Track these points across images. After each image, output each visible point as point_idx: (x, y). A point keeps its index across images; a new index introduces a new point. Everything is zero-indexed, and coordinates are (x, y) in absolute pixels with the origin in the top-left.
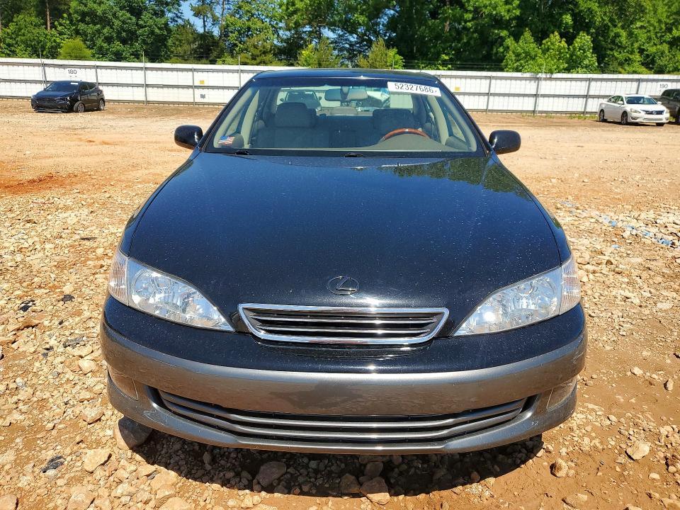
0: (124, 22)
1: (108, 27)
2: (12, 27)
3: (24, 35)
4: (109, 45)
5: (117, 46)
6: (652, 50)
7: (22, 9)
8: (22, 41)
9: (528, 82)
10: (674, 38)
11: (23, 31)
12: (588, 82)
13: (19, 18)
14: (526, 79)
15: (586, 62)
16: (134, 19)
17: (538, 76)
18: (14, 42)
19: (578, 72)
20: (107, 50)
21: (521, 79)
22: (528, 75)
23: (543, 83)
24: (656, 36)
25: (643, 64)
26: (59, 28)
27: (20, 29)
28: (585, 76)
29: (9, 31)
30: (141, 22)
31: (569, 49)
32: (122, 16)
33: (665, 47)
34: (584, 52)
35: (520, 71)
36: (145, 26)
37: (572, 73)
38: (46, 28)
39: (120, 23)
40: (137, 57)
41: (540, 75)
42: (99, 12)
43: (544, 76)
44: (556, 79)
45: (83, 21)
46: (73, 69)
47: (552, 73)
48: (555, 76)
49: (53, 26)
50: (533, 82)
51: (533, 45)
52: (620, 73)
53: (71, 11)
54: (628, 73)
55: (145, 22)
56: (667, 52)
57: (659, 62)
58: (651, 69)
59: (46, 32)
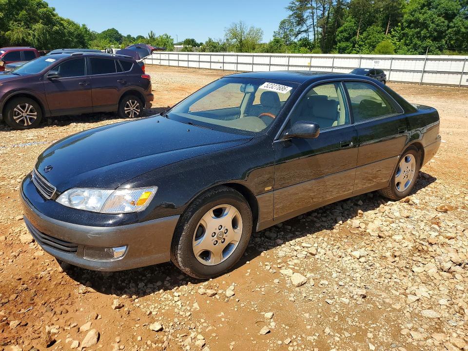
0: (438, 25)
1: (425, 30)
2: (365, 34)
3: (370, 39)
4: (422, 42)
5: (429, 42)
7: (373, 22)
8: (368, 43)
11: (370, 36)
13: (370, 29)
16: (446, 22)
18: (363, 43)
20: (419, 46)
26: (393, 33)
27: (369, 35)
29: (362, 37)
30: (451, 24)
32: (437, 21)
36: (454, 27)
38: (385, 34)
39: (434, 26)
40: (441, 50)
42: (421, 20)
45: (408, 27)
46: (377, 60)
49: (390, 32)
53: (403, 21)
55: (455, 24)
59: (384, 36)
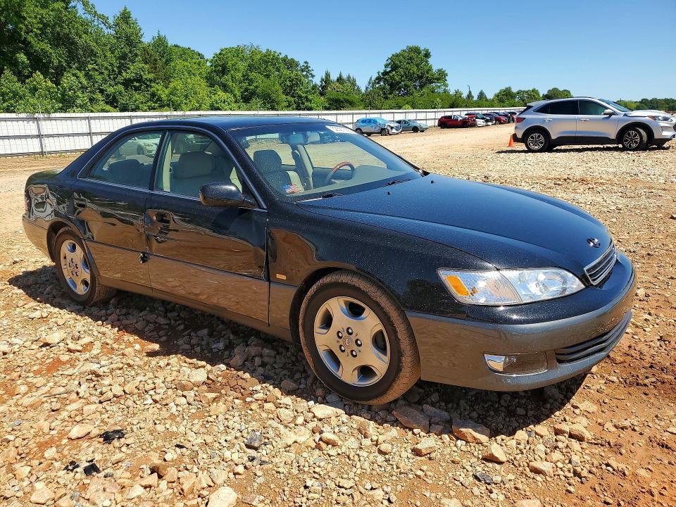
6: (111, 90)
9: (25, 122)
10: (125, 79)
12: (87, 121)
14: (23, 119)
15: (79, 102)
17: (35, 117)
19: (74, 112)
21: (18, 120)
22: (23, 115)
23: (42, 123)
24: (110, 78)
25: (107, 103)
28: (82, 115)
31: (58, 89)
33: (121, 88)
34: (75, 92)
35: (13, 112)
37: (69, 112)
41: (36, 115)
43: (41, 116)
44: (56, 119)
47: (49, 113)
48: (53, 115)
50: (31, 122)
51: (18, 84)
52: (92, 112)
54: (98, 111)
56: (123, 91)
57: (122, 101)
58: (116, 107)
